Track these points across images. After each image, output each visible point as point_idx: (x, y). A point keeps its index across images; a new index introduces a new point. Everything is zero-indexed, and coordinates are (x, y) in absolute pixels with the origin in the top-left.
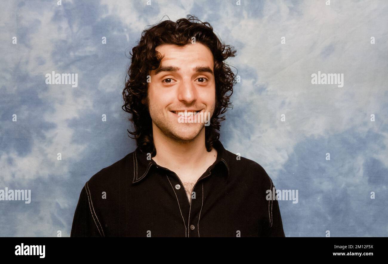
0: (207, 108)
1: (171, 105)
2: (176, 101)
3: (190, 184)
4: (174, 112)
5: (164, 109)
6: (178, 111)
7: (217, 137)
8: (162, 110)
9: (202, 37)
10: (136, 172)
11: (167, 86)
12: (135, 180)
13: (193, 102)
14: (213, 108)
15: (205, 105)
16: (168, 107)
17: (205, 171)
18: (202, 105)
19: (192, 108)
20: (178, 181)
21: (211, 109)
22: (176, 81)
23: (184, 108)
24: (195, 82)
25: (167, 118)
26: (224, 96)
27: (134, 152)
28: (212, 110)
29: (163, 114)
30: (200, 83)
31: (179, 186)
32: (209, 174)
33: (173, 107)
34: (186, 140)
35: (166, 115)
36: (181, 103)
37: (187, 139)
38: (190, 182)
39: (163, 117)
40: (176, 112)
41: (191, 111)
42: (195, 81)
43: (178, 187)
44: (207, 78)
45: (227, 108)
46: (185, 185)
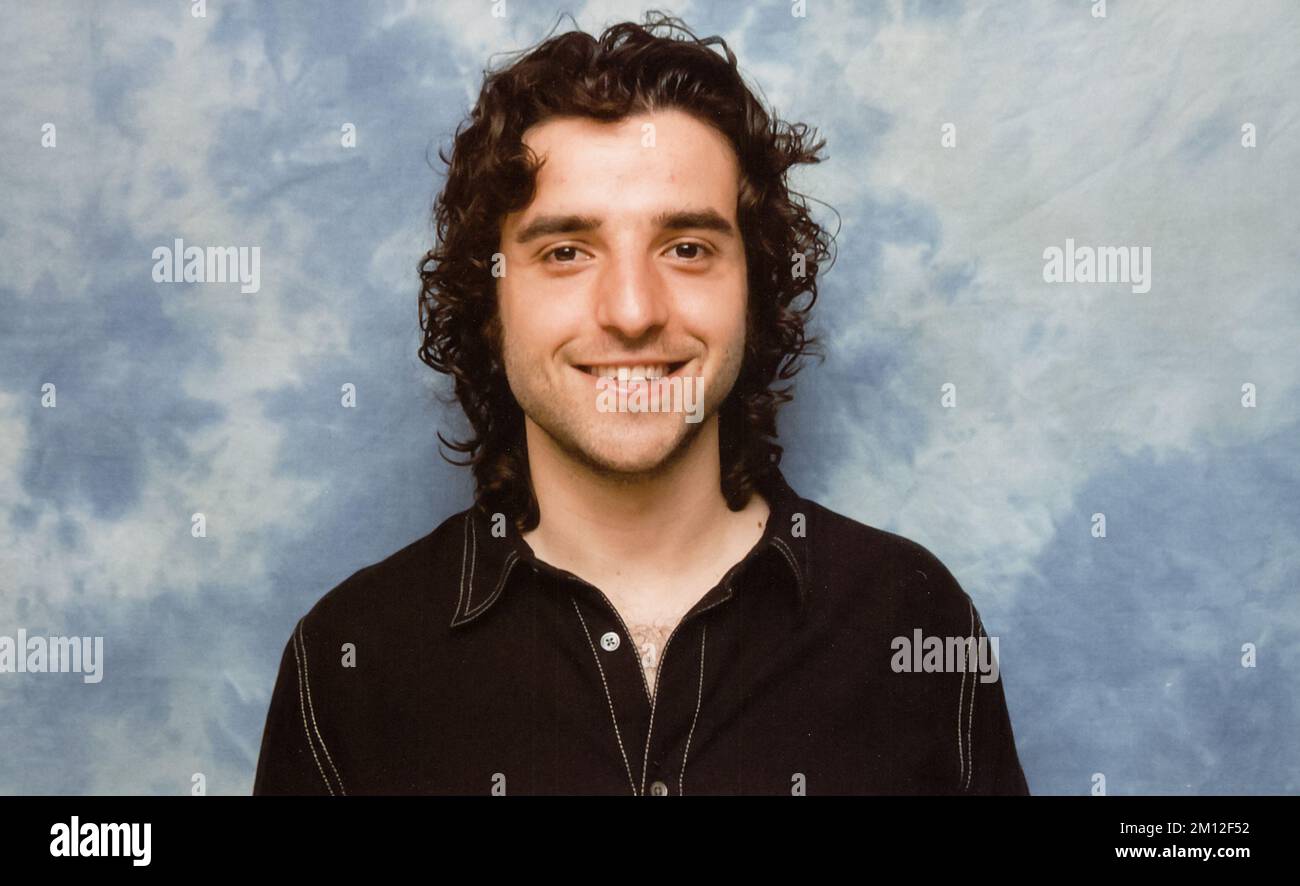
0: (707, 354)
1: (575, 345)
2: (590, 328)
3: (655, 631)
4: (585, 369)
5: (548, 358)
6: (597, 366)
7: (773, 457)
8: (540, 362)
9: (690, 89)
10: (465, 587)
11: (560, 274)
12: (461, 617)
13: (653, 332)
14: (731, 354)
15: (702, 345)
16: (561, 350)
17: (716, 583)
18: (690, 341)
19: (649, 353)
20: (612, 621)
21: (725, 356)
22: (592, 256)
23: (617, 354)
24: (663, 259)
25: (562, 391)
26: (787, 313)
27: (467, 511)
28: (728, 360)
29: (548, 378)
30: (683, 261)
31: (614, 637)
32: (726, 594)
33: (579, 350)
34: (628, 473)
35: (555, 378)
36: (606, 337)
37: (631, 467)
38: (660, 624)
39: (547, 387)
40: (594, 370)
41: (646, 365)
42: (663, 254)
43: (610, 641)
44: (709, 246)
45: (801, 356)
46: (639, 634)
